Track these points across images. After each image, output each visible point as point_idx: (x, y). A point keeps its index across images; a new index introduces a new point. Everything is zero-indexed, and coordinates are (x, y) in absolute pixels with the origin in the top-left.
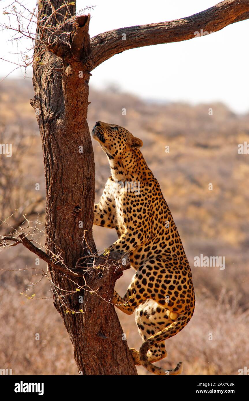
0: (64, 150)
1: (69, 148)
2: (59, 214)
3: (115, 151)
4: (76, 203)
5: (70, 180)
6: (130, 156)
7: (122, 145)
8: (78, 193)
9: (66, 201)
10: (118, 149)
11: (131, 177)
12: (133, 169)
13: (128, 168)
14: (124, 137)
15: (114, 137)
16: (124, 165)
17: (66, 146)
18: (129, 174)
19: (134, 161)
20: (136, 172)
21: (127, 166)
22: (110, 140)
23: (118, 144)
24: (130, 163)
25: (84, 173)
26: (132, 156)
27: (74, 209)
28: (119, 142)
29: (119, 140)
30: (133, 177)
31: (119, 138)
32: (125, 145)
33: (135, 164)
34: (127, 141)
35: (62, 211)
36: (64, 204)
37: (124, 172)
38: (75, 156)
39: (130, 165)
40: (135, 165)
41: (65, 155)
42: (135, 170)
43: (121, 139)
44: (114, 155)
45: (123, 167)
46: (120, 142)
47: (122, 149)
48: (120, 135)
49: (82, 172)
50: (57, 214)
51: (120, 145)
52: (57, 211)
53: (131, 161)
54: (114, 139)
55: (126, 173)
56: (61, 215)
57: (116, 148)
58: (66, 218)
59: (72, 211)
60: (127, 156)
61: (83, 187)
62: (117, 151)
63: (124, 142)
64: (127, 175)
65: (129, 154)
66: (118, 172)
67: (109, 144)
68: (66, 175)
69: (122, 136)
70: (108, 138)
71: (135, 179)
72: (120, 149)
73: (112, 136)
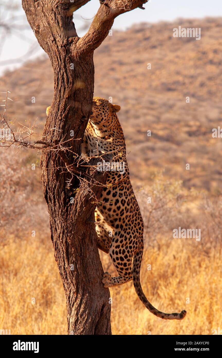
0: (78, 70)
1: (82, 68)
2: (69, 123)
3: (101, 119)
4: (83, 114)
5: (81, 95)
6: (111, 118)
7: (106, 113)
8: (86, 105)
9: (77, 112)
10: (103, 116)
11: (113, 133)
12: (114, 127)
13: (111, 127)
14: (106, 107)
15: (99, 109)
16: (107, 125)
17: (80, 67)
18: (112, 130)
19: (114, 121)
20: (115, 129)
21: (109, 126)
22: (97, 111)
23: (103, 114)
24: (111, 123)
25: (91, 89)
26: (112, 118)
27: (81, 119)
28: (103, 112)
29: (103, 110)
30: (114, 132)
31: (103, 109)
32: (108, 113)
33: (115, 122)
34: (109, 109)
35: (72, 120)
36: (75, 114)
37: (108, 130)
38: (86, 75)
39: (111, 125)
40: (115, 124)
41: (79, 74)
42: (115, 127)
43: (105, 109)
44: (100, 122)
45: (107, 127)
46: (105, 111)
47: (106, 116)
48: (103, 106)
49: (90, 89)
50: (67, 122)
51: (105, 114)
52: (68, 120)
53: (112, 121)
54: (100, 110)
55: (109, 130)
56: (71, 123)
57: (101, 116)
58: (74, 126)
59: (80, 121)
60: (109, 120)
61: (90, 100)
62: (103, 119)
63: (107, 111)
64: (110, 131)
65: (110, 118)
66: (103, 131)
67: (96, 114)
68: (79, 91)
69: (105, 106)
70: (95, 111)
71: (116, 133)
72: (105, 116)
73: (98, 108)
